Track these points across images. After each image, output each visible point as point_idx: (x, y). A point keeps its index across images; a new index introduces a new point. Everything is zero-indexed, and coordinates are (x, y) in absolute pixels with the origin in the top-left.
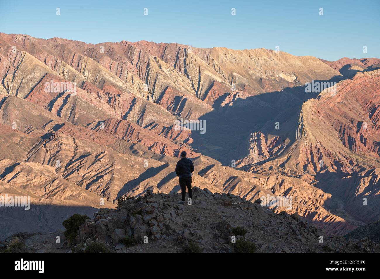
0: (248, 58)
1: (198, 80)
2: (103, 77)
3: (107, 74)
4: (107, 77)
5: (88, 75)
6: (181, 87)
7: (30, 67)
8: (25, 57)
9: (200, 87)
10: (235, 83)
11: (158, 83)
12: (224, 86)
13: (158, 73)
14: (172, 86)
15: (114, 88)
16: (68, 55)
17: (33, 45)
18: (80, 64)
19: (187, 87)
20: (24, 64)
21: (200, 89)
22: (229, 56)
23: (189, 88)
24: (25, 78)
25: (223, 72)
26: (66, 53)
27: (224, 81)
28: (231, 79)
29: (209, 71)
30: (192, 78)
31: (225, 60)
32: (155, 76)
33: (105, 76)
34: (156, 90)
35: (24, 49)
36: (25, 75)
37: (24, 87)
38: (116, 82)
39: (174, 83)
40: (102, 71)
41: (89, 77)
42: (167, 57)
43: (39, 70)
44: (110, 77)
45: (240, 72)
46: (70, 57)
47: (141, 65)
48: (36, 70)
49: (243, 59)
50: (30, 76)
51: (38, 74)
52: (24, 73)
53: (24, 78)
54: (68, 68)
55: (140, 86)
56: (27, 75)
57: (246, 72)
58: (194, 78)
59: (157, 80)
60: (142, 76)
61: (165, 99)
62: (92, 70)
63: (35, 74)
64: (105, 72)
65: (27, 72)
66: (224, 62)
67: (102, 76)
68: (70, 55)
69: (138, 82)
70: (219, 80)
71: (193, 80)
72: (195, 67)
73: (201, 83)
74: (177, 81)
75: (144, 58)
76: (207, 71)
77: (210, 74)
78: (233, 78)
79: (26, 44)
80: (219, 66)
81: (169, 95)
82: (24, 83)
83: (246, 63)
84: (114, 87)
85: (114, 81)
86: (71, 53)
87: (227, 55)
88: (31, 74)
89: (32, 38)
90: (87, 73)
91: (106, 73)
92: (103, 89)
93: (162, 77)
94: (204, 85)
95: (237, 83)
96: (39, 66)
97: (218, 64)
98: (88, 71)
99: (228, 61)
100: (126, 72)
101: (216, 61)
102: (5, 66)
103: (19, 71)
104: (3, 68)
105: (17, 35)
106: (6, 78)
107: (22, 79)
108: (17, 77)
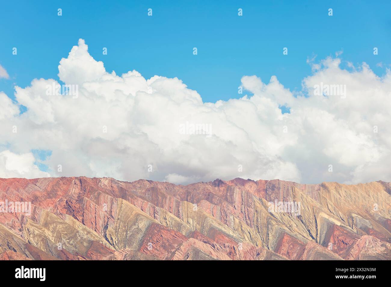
0: (364, 194)
1: (314, 225)
2: (211, 225)
3: (214, 222)
4: (215, 225)
5: (193, 224)
6: (297, 234)
7: (131, 217)
8: (123, 205)
9: (319, 233)
10: (356, 225)
11: (271, 230)
12: (346, 230)
13: (269, 217)
14: (287, 232)
15: (227, 238)
16: (163, 200)
17: (121, 189)
18: (180, 211)
19: (303, 233)
21: (318, 236)
22: (343, 193)
23: (305, 235)
25: (340, 213)
26: (160, 198)
27: (343, 225)
28: (351, 221)
29: (325, 212)
30: (307, 223)
31: (340, 198)
32: (265, 221)
33: (213, 224)
34: (271, 238)
36: (129, 226)
37: (131, 241)
38: (226, 231)
39: (288, 230)
40: (209, 218)
41: (194, 225)
42: (270, 198)
43: (142, 219)
44: (218, 225)
45: (360, 212)
46: (165, 202)
47: (246, 208)
48: (140, 220)
49: (359, 196)
50: (134, 227)
51: (142, 225)
53: (129, 230)
54: (170, 216)
55: (251, 234)
56: (131, 227)
57: (366, 211)
58: (309, 223)
59: (270, 226)
60: (249, 222)
61: (284, 249)
62: (196, 217)
63: (140, 224)
64: (211, 219)
65: (130, 223)
66: (339, 200)
67: (209, 224)
68: (165, 200)
69: (248, 230)
70: (338, 223)
71: (308, 224)
72: (307, 208)
73: (319, 228)
74: (290, 226)
75: (248, 200)
76: (322, 213)
77: (326, 216)
78: (353, 221)
80: (333, 206)
81: (288, 244)
82: (130, 236)
83: (364, 201)
84: (226, 236)
85: (223, 229)
86: (166, 198)
87: (340, 192)
88: (135, 224)
89: (118, 181)
90: (191, 221)
91: (213, 220)
92: (216, 239)
93: (274, 223)
94: (322, 230)
95: (359, 227)
96: (140, 215)
97: (332, 204)
98: (193, 218)
99: (342, 198)
100: (232, 217)
101: (328, 201)
102: (102, 216)
103: (120, 223)
104: (101, 219)
105: (101, 178)
106: (107, 231)
107: (127, 232)
108: (120, 230)
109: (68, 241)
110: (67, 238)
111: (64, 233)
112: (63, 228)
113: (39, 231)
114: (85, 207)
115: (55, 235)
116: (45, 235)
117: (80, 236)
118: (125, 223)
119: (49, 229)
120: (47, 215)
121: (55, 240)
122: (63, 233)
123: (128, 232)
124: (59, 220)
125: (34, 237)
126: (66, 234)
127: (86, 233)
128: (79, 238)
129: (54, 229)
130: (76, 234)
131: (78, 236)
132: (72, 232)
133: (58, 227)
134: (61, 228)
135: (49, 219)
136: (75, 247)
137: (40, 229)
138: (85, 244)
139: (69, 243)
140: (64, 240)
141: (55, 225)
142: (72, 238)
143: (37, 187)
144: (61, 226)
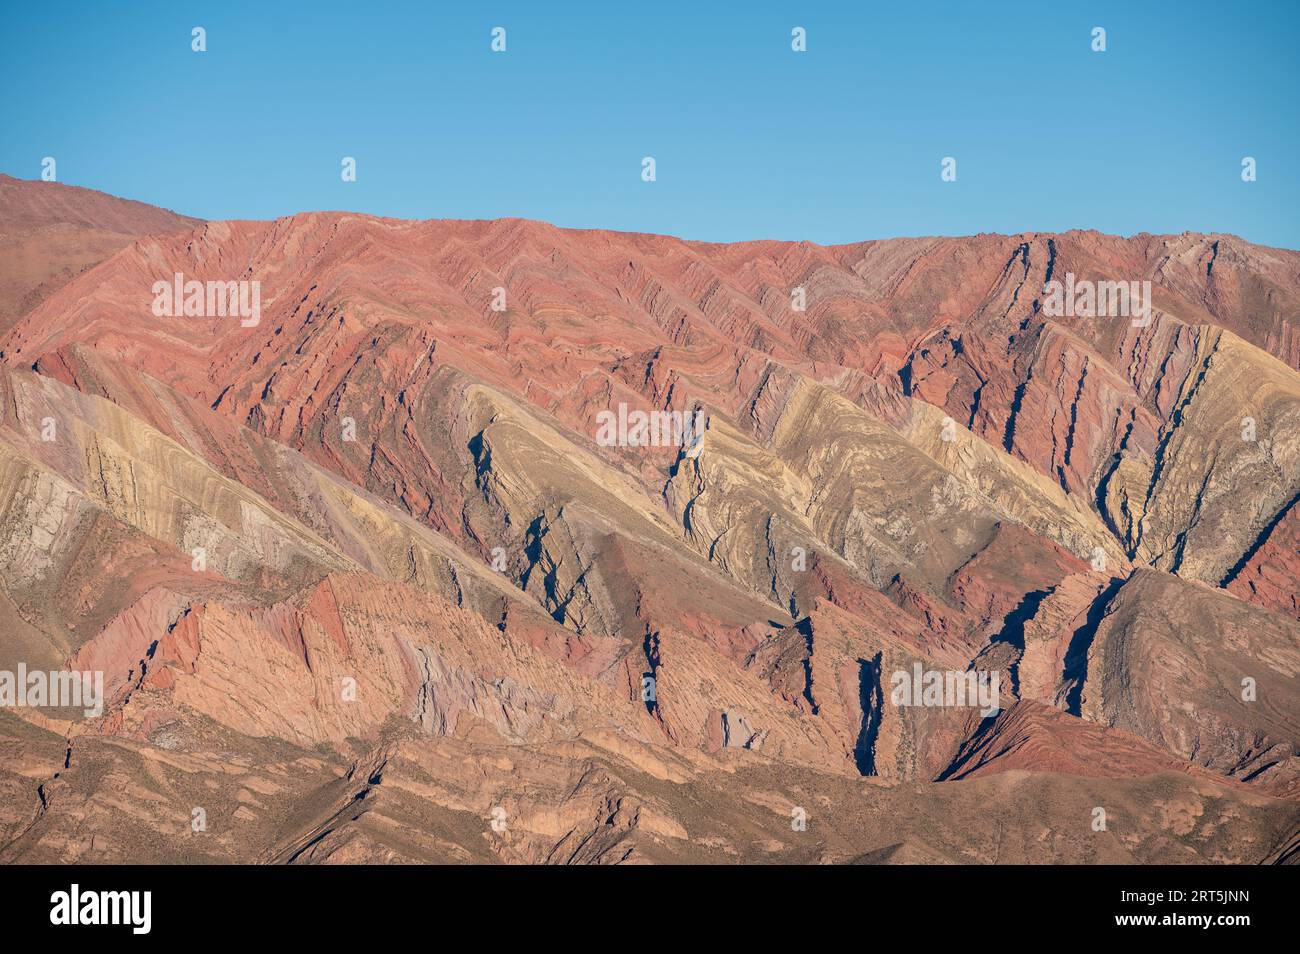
7: (1246, 410)
8: (1216, 357)
20: (1212, 395)
24: (1219, 470)
35: (1213, 312)
36: (1223, 456)
37: (1214, 522)
43: (1295, 422)
48: (1284, 426)
50: (1248, 459)
51: (1292, 448)
52: (1212, 445)
53: (1217, 475)
56: (1232, 457)
63: (1279, 445)
65: (1232, 438)
79: (1219, 286)
82: (1218, 502)
88: (1255, 447)
96: (1294, 404)
102: (1107, 411)
103: (1184, 438)
104: (1100, 422)
105: (1172, 238)
106: (1115, 476)
107: (1207, 479)
108: (1174, 471)
109: (882, 521)
110: (879, 507)
111: (870, 485)
112: (872, 461)
113: (747, 477)
114: (1037, 366)
115: (825, 494)
116: (775, 495)
117: (945, 499)
118: (1206, 442)
119: (802, 470)
120: (815, 400)
121: (817, 519)
122: (860, 487)
123: (1212, 484)
124: (864, 428)
125: (712, 505)
126: (880, 492)
127: (989, 484)
128: (941, 509)
129: (829, 466)
130: (928, 492)
131: (936, 498)
132: (913, 480)
133: (846, 461)
134: (861, 464)
135: (816, 421)
136: (908, 551)
137: (762, 466)
138: (962, 537)
139: (880, 531)
140: (862, 516)
141: (835, 447)
142: (904, 507)
143: (853, 279)
144: (865, 453)
